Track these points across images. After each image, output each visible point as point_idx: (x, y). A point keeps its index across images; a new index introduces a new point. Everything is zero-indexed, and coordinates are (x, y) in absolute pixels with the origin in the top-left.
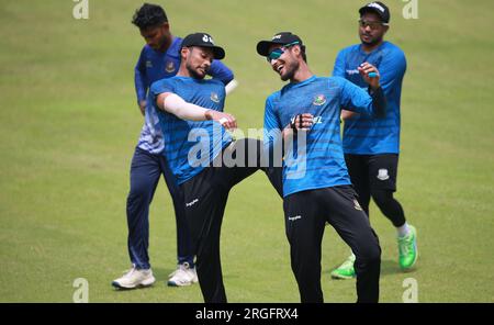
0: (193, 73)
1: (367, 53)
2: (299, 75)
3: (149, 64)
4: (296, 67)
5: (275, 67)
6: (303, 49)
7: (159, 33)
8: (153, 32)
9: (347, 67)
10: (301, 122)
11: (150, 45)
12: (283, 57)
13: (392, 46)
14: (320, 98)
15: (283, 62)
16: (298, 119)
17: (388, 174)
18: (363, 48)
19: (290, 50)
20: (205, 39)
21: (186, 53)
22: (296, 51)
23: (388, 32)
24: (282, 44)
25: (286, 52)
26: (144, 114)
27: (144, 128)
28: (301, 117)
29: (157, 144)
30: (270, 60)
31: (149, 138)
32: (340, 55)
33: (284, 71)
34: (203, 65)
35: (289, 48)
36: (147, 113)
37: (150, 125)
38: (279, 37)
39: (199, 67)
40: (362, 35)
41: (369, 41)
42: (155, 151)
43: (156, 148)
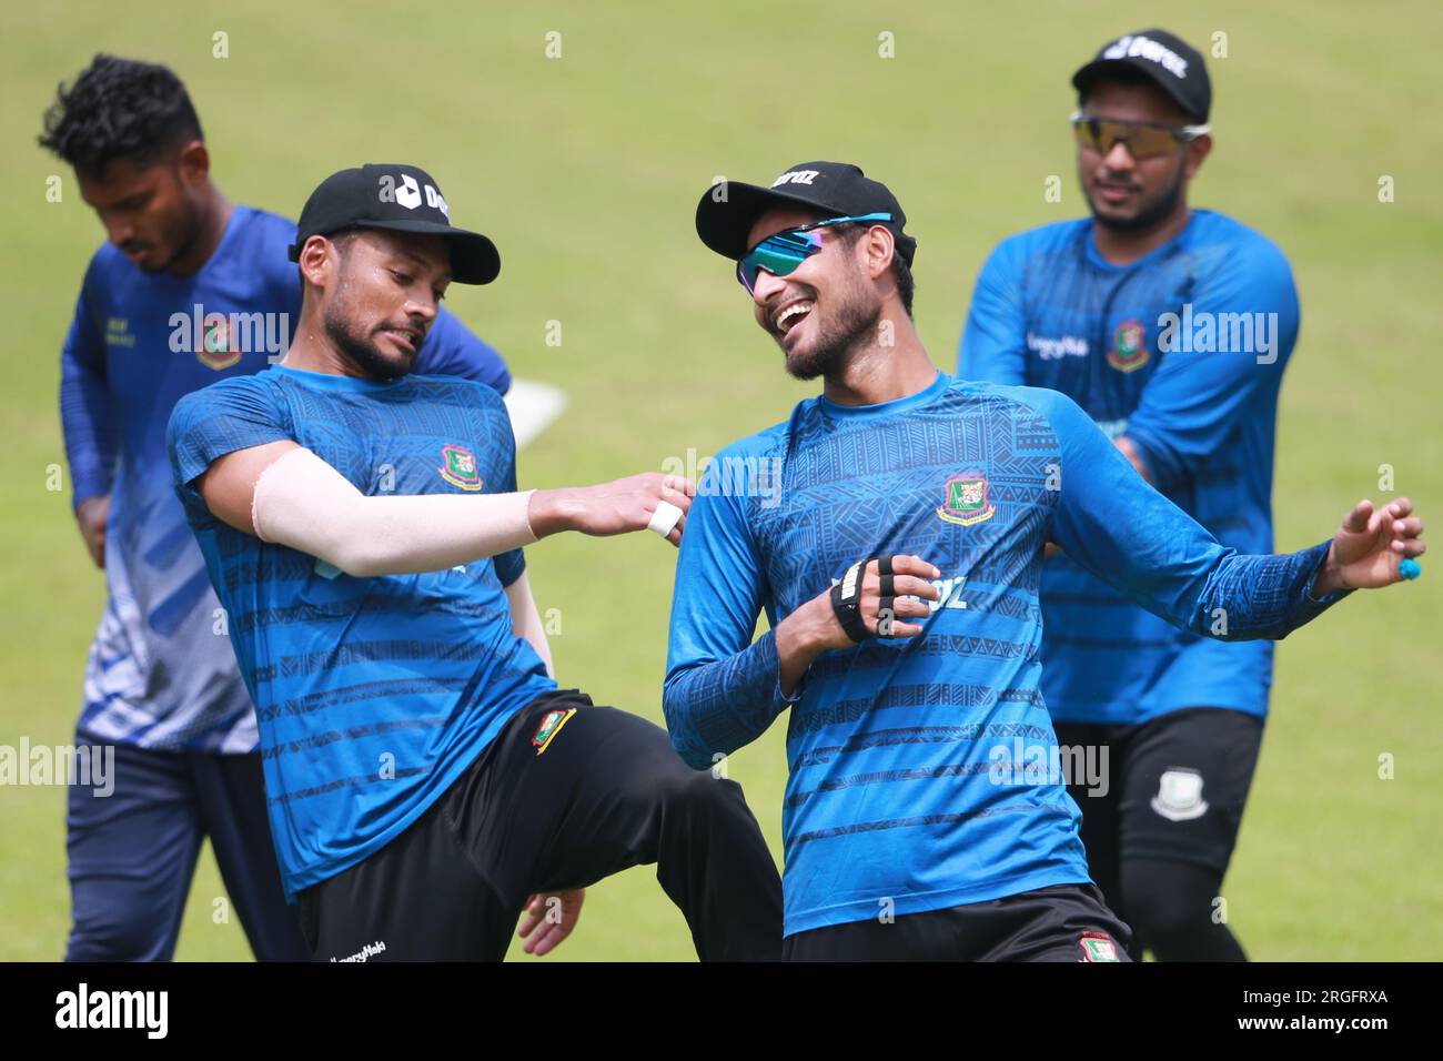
0: (357, 356)
1: (1120, 262)
2: (871, 369)
3: (118, 332)
4: (861, 327)
5: (768, 313)
6: (905, 248)
7: (162, 191)
8: (140, 188)
9: (1031, 323)
10: (888, 593)
11: (127, 245)
12: (809, 269)
13: (1230, 231)
14: (973, 493)
15: (810, 293)
16: (873, 581)
17: (1206, 794)
18: (1096, 235)
19: (850, 245)
20: (408, 198)
21: (323, 267)
22: (875, 250)
23: (1210, 162)
24: (816, 213)
25: (832, 250)
26: (101, 562)
27: (107, 628)
28: (886, 571)
29: (166, 698)
30: (748, 277)
31: (125, 678)
32: (993, 263)
33: (809, 334)
34: (400, 317)
35: (847, 235)
36: (112, 557)
37: (129, 611)
38: (806, 178)
39: (385, 326)
40: (1091, 184)
41: (1126, 213)
42: (161, 734)
43: (163, 717)
